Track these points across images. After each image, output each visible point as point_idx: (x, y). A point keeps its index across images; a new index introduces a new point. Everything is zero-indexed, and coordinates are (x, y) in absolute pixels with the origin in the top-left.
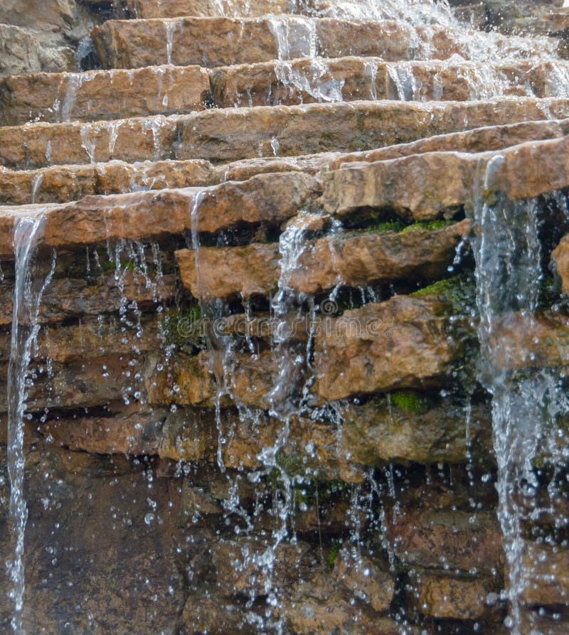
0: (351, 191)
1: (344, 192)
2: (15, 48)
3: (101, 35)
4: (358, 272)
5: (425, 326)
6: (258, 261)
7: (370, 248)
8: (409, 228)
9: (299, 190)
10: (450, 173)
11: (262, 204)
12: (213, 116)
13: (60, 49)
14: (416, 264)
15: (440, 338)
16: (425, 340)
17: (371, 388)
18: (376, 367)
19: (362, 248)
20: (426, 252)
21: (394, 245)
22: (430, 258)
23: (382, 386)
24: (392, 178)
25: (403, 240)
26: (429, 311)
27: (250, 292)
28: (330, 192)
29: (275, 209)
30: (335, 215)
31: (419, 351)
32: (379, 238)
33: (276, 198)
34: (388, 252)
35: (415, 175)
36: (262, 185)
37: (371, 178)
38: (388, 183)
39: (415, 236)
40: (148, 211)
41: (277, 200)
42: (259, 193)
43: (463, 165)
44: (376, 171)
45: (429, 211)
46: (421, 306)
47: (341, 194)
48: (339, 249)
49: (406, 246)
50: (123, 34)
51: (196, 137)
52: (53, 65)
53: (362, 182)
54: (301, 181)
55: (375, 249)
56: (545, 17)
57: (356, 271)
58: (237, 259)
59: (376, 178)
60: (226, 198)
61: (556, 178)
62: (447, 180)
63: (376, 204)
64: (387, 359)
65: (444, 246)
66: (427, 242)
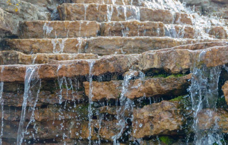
0: (149, 62)
1: (146, 63)
2: (29, 11)
3: (61, 8)
4: (150, 91)
5: (173, 112)
6: (114, 87)
7: (154, 83)
8: (170, 76)
9: (130, 62)
10: (186, 57)
11: (116, 66)
12: (100, 39)
13: (46, 12)
14: (171, 89)
15: (178, 117)
16: (173, 117)
17: (152, 134)
18: (155, 126)
19: (152, 83)
20: (175, 85)
21: (163, 82)
22: (176, 87)
23: (156, 134)
24: (164, 58)
25: (167, 80)
26: (175, 107)
27: (110, 98)
28: (141, 62)
29: (121, 68)
30: (142, 71)
31: (170, 121)
32: (158, 79)
33: (121, 64)
34: (161, 85)
35: (173, 57)
36: (117, 59)
37: (156, 58)
38: (163, 60)
39: (171, 79)
40: (74, 67)
41: (121, 65)
42: (115, 62)
43: (190, 54)
44: (158, 55)
45: (177, 70)
46: (172, 105)
47: (145, 63)
48: (143, 83)
49: (168, 83)
50: (69, 9)
51: (93, 46)
52: (43, 18)
53: (153, 59)
54: (131, 59)
55: (157, 83)
56: (224, 12)
57: (149, 91)
58: (106, 86)
59: (158, 58)
60: (103, 63)
61: (224, 60)
62: (184, 59)
63: (158, 67)
64: (159, 124)
65: (182, 83)
66: (176, 82)
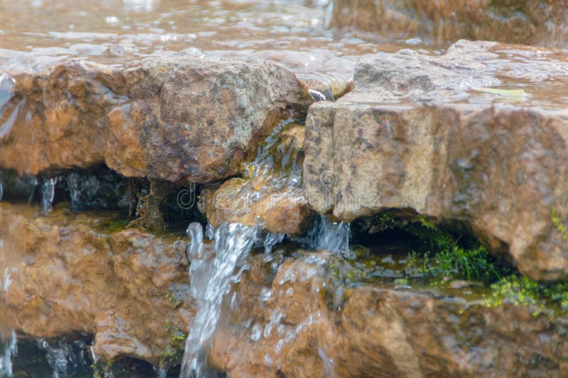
0: (372, 166)
1: (354, 167)
7: (406, 323)
9: (249, 110)
11: (156, 139)
19: (389, 319)
21: (466, 327)
24: (474, 154)
27: (113, 349)
28: (323, 159)
29: (185, 158)
33: (191, 130)
34: (449, 342)
36: (159, 90)
38: (464, 164)
39: (518, 316)
41: (192, 135)
42: (149, 110)
44: (438, 126)
47: (346, 168)
49: (495, 334)
53: (401, 147)
55: (421, 329)
58: (87, 252)
59: (437, 145)
60: (68, 103)
66: (546, 340)
